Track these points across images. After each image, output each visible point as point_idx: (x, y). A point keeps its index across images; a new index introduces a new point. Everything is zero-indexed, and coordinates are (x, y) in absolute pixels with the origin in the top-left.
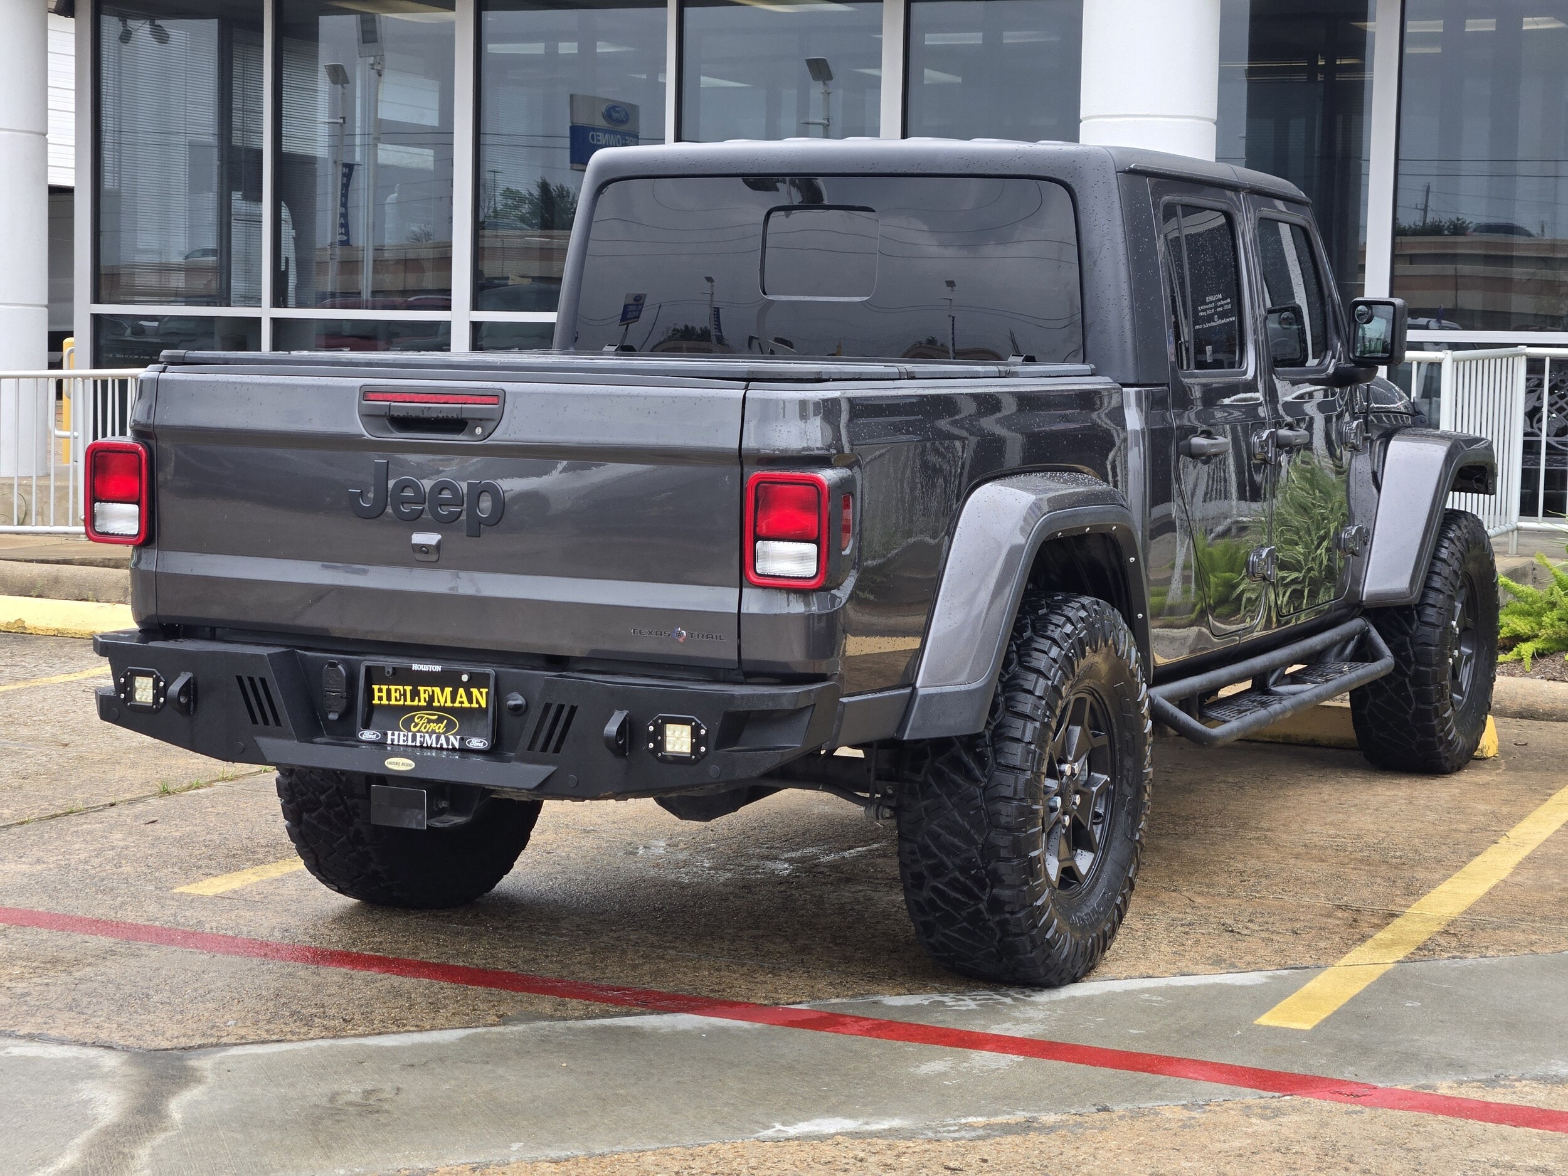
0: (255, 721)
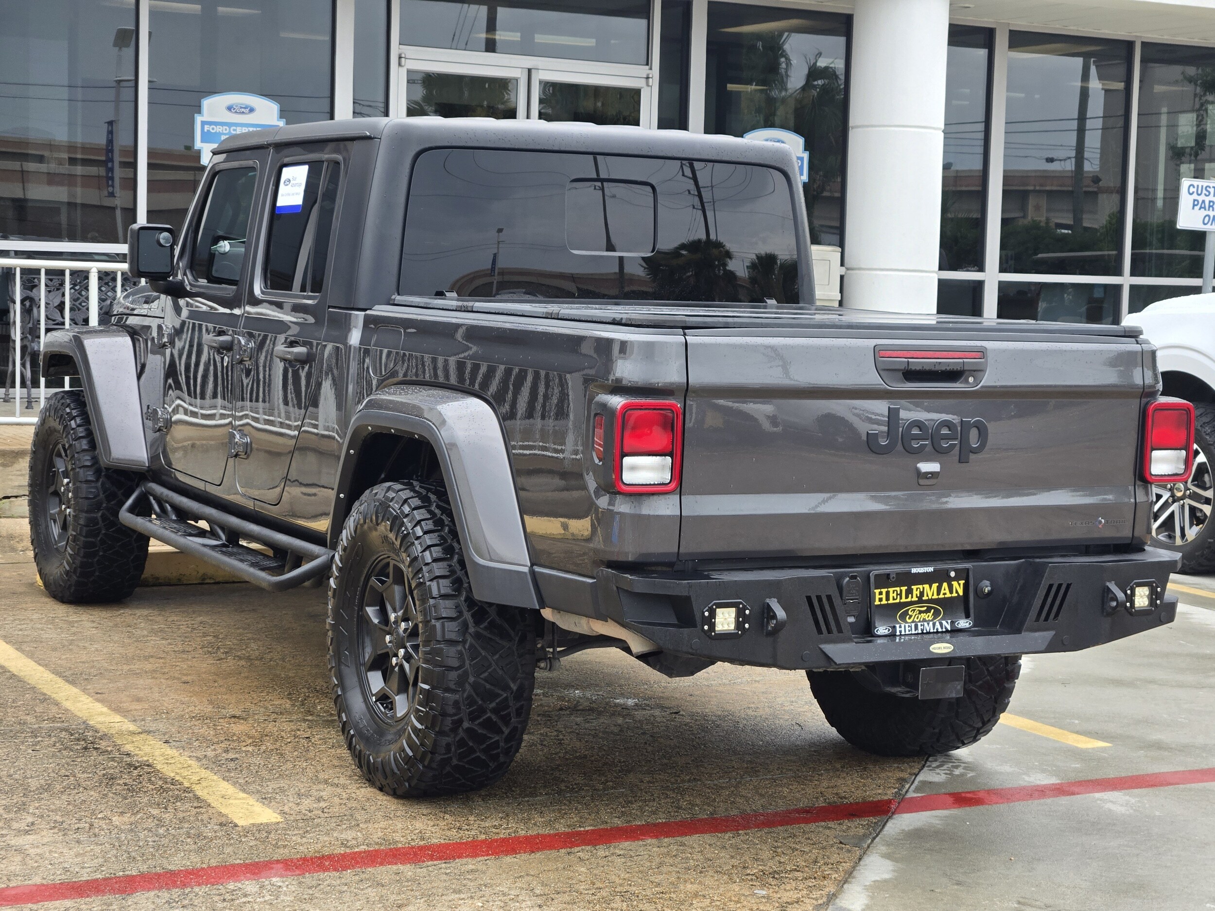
0: (820, 632)
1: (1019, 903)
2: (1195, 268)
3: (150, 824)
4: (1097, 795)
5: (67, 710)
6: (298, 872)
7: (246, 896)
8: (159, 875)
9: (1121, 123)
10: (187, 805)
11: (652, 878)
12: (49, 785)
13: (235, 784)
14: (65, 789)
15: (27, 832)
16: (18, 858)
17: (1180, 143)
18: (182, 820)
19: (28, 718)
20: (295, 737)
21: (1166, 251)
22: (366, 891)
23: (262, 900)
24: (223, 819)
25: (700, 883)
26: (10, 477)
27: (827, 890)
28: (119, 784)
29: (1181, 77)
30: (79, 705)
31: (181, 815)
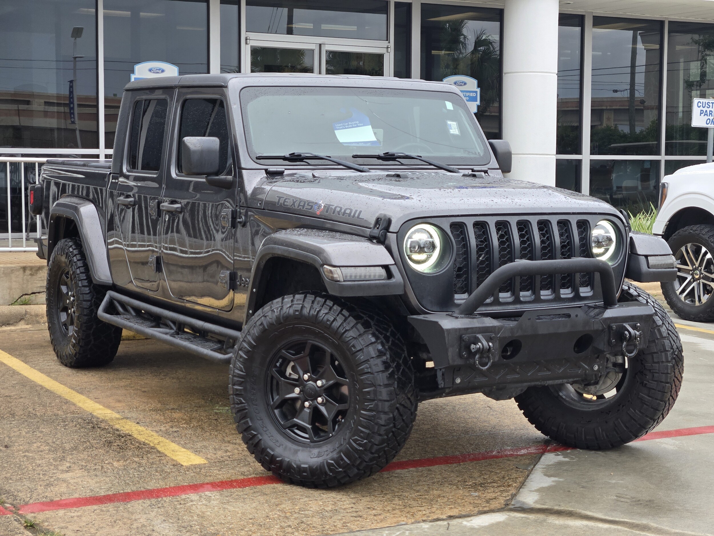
1: (617, 496)
2: (702, 150)
3: (134, 465)
4: (658, 440)
5: (80, 408)
6: (219, 489)
7: (192, 501)
8: (142, 492)
9: (657, 68)
10: (154, 456)
11: (415, 488)
12: (76, 447)
13: (178, 444)
14: (85, 448)
15: (67, 472)
16: (64, 485)
17: (691, 79)
18: (152, 463)
19: (59, 412)
20: (209, 419)
21: (684, 141)
22: (258, 498)
23: (201, 503)
24: (175, 463)
25: (441, 490)
26: (35, 281)
27: (511, 492)
28: (114, 446)
29: (691, 41)
30: (86, 405)
31: (151, 461)
